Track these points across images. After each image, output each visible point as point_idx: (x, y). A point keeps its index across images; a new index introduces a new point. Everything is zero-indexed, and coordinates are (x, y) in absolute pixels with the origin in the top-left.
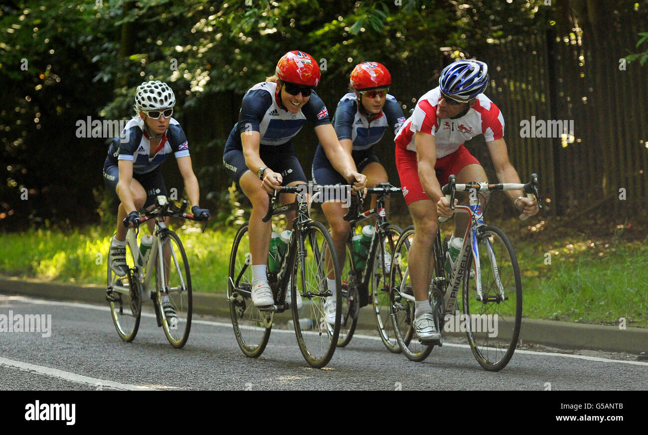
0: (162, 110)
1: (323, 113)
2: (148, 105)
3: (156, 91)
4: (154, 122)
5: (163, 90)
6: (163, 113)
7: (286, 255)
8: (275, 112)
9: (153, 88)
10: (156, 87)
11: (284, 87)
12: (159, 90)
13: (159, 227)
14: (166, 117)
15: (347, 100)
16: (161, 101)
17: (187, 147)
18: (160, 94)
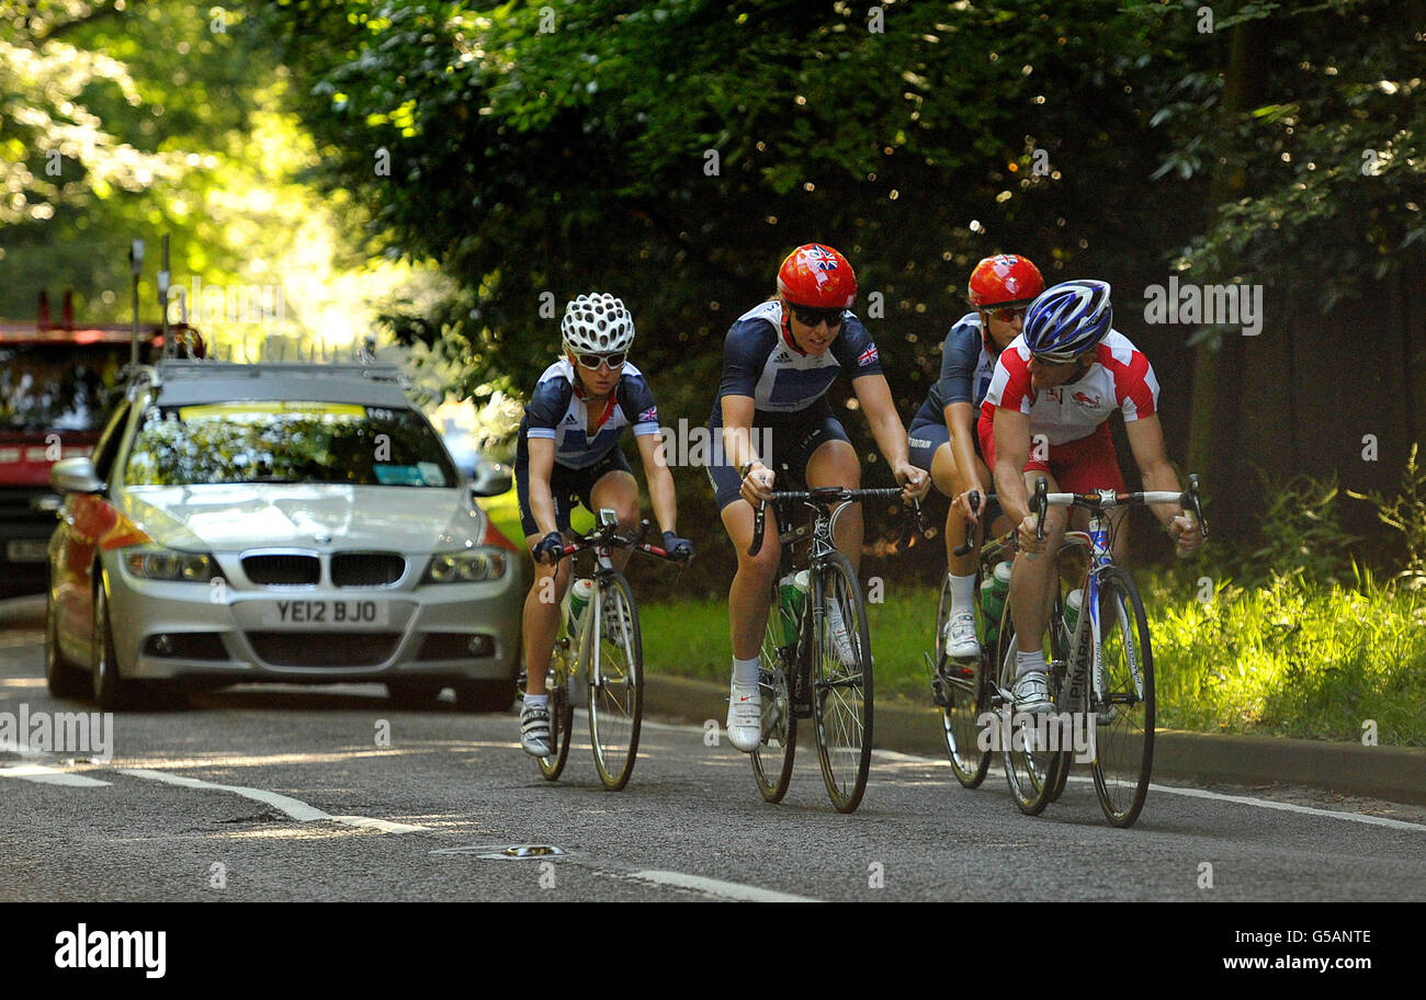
0: (604, 355)
1: (869, 354)
2: (579, 344)
3: (598, 318)
4: (592, 376)
5: (612, 317)
6: (606, 359)
7: (804, 615)
8: (784, 356)
9: (593, 312)
10: (600, 310)
11: (794, 313)
12: (603, 317)
13: (600, 566)
14: (612, 368)
15: (964, 326)
16: (604, 339)
17: (655, 416)
18: (603, 325)
